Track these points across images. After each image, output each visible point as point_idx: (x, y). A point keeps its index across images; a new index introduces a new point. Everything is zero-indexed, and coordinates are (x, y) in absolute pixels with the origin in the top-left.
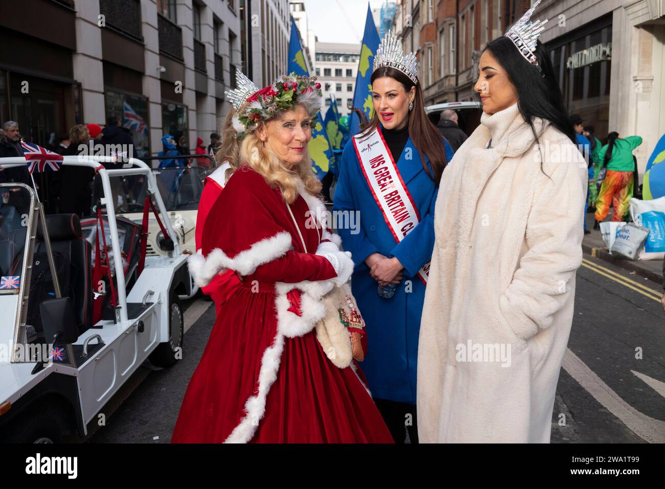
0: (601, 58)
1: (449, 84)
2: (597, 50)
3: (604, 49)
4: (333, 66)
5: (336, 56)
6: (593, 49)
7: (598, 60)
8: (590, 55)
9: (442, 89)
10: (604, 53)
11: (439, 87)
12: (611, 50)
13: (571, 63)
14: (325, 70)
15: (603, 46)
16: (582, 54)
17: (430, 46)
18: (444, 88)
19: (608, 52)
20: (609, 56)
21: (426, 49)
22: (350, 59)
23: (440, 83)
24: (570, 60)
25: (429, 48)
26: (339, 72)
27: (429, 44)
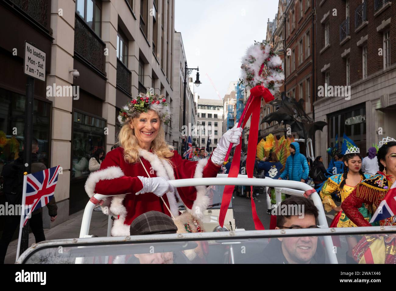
0: (361, 122)
1: (281, 128)
2: (359, 118)
3: (363, 117)
4: (207, 111)
5: (209, 107)
6: (358, 117)
7: (360, 122)
8: (356, 120)
9: (277, 130)
10: (363, 119)
11: (275, 128)
12: (366, 118)
13: (347, 122)
14: (202, 114)
15: (362, 116)
16: (352, 119)
17: (269, 106)
18: (278, 129)
19: (364, 119)
20: (365, 121)
21: (266, 108)
22: (216, 108)
23: (276, 126)
24: (346, 121)
25: (268, 107)
26: (210, 115)
27: (269, 105)
